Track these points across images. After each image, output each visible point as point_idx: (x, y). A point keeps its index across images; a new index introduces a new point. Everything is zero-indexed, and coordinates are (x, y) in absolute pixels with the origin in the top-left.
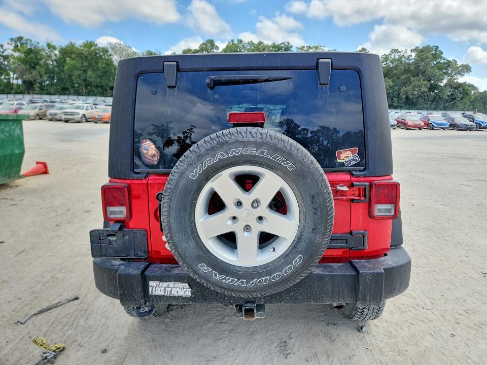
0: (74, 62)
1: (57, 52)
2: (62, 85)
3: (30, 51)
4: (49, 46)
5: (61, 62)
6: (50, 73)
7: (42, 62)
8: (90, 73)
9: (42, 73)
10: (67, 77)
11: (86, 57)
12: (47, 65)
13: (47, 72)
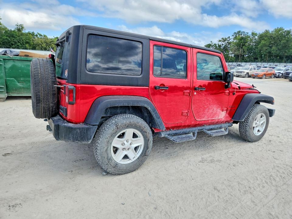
0: (265, 42)
1: (256, 37)
2: (255, 57)
3: (242, 38)
4: (253, 34)
5: (258, 43)
6: (250, 50)
7: (247, 44)
8: (274, 48)
9: (245, 50)
10: (259, 51)
11: (274, 38)
12: (249, 45)
13: (248, 49)
